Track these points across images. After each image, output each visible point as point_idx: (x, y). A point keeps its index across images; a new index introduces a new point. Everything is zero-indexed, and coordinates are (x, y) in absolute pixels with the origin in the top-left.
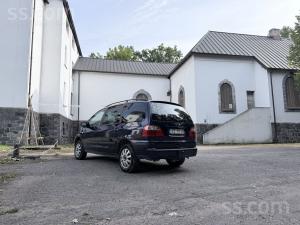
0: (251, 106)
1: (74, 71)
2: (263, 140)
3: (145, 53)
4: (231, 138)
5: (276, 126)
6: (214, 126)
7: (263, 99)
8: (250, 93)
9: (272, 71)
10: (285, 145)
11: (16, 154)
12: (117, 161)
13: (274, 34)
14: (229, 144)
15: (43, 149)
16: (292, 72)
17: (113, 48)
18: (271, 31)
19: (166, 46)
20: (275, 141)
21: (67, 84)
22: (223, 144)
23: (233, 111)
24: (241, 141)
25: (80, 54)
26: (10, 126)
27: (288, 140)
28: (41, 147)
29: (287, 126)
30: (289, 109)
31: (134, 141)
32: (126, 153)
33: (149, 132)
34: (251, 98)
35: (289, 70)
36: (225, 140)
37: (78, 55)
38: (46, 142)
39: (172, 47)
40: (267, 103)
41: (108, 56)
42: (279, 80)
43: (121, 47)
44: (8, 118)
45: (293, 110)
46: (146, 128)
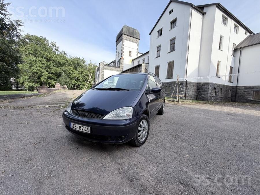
1: (236, 50)
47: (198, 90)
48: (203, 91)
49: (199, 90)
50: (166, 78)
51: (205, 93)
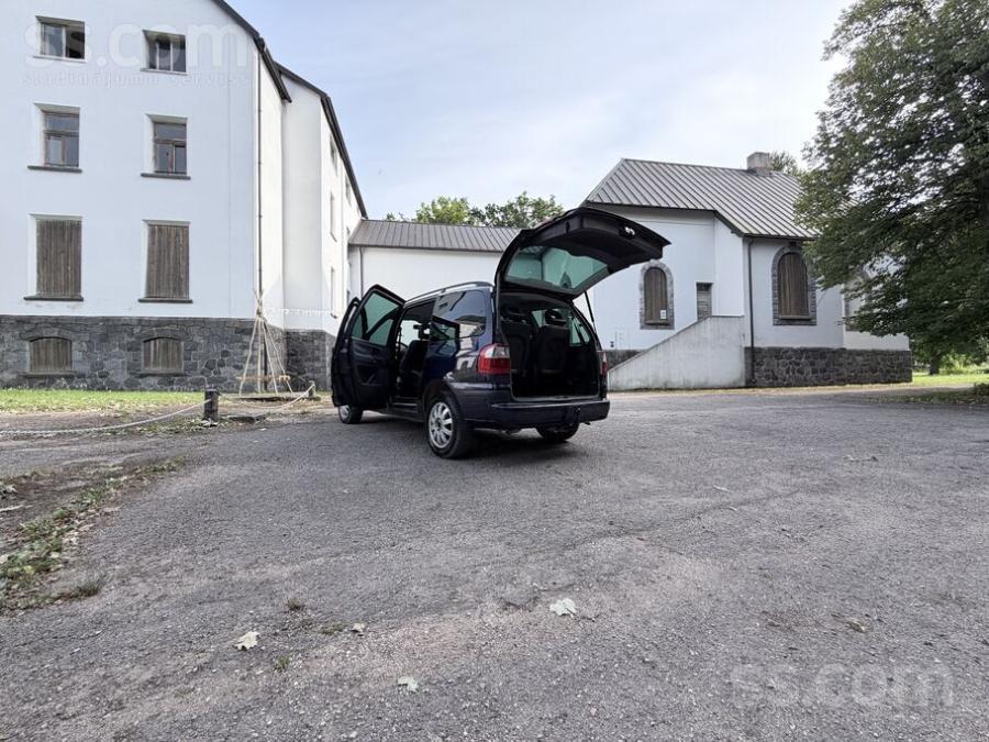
0: (704, 313)
1: (351, 247)
2: (726, 381)
3: (491, 211)
4: (662, 377)
5: (753, 355)
6: (630, 354)
7: (730, 299)
8: (704, 288)
9: (752, 240)
10: (773, 392)
11: (210, 411)
12: (420, 428)
13: (757, 163)
14: (658, 390)
15: (288, 400)
16: (794, 243)
17: (428, 204)
18: (751, 158)
19: (532, 197)
20: (750, 383)
21: (338, 274)
22: (647, 390)
23: (668, 324)
24: (681, 384)
25: (364, 213)
26: (225, 354)
27: (775, 382)
28: (285, 395)
29: (777, 353)
30: (783, 319)
31: (457, 385)
32: (441, 414)
33: (496, 363)
34: (704, 298)
35: (787, 238)
36: (650, 383)
37: (357, 217)
38: (298, 386)
39: (546, 199)
40: (739, 308)
41: (420, 217)
42: (765, 260)
43: (443, 202)
44: (222, 339)
45: (790, 322)
46: (489, 353)
47: (289, 355)
48: (309, 360)
49: (292, 355)
50: (142, 295)
51: (317, 364)
